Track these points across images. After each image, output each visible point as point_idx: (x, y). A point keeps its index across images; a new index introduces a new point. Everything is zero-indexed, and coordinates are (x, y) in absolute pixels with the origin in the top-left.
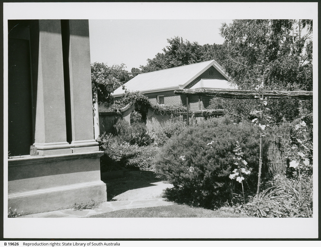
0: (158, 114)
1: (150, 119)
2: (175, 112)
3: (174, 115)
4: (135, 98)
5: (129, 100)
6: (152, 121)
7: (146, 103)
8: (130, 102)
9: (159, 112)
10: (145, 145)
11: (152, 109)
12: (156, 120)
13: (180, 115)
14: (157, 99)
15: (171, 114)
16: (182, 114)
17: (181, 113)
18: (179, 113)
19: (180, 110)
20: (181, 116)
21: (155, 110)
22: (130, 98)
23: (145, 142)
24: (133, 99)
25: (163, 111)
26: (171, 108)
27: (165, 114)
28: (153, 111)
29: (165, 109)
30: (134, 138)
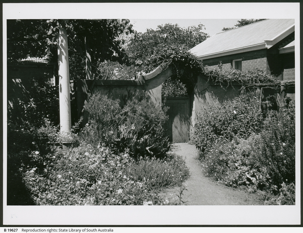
0: (217, 85)
1: (202, 94)
2: (249, 83)
3: (246, 88)
4: (172, 56)
5: (161, 59)
6: (204, 98)
7: (193, 65)
8: (162, 63)
9: (218, 82)
10: (148, 154)
11: (205, 77)
12: (214, 97)
13: (256, 89)
14: (232, 65)
15: (241, 86)
16: (260, 87)
17: (259, 84)
18: (256, 84)
19: (260, 80)
20: (258, 90)
21: (211, 80)
22: (162, 56)
23: (147, 148)
24: (168, 57)
25: (225, 81)
26: (243, 76)
27: (230, 86)
28: (207, 81)
29: (229, 77)
30: (124, 138)
